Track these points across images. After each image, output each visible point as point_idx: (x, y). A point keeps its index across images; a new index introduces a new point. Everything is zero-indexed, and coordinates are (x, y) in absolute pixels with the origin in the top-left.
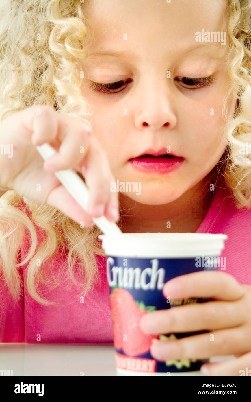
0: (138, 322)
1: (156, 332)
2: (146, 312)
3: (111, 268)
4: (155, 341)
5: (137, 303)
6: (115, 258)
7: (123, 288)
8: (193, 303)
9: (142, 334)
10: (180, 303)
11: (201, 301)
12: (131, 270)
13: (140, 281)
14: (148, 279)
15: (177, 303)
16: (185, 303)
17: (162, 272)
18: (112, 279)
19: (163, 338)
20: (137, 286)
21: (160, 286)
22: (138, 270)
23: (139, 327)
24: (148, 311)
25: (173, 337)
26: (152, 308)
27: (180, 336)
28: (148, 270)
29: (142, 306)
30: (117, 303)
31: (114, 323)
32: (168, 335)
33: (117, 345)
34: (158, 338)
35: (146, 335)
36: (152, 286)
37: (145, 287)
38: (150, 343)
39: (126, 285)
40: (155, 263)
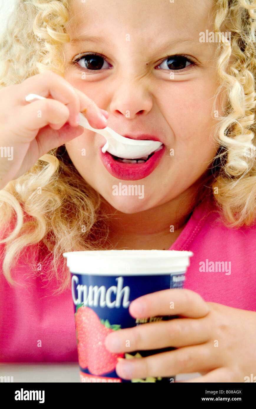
0: (103, 340)
1: (121, 351)
2: (111, 331)
3: (76, 286)
4: (120, 360)
5: (102, 321)
6: (79, 276)
7: (88, 306)
8: (159, 320)
9: (107, 352)
10: (146, 321)
11: (166, 318)
12: (96, 288)
13: (105, 300)
14: (113, 297)
15: (143, 321)
16: (150, 321)
17: (127, 289)
18: (77, 297)
19: (128, 356)
20: (102, 304)
21: (125, 304)
22: (103, 288)
23: (104, 346)
24: (114, 329)
25: (138, 355)
26: (118, 326)
27: (146, 354)
28: (113, 288)
29: (107, 324)
30: (82, 321)
31: (79, 342)
32: (133, 353)
33: (83, 365)
34: (123, 356)
35: (112, 354)
36: (117, 304)
37: (110, 305)
38: (115, 361)
39: (91, 304)
40: (120, 281)
